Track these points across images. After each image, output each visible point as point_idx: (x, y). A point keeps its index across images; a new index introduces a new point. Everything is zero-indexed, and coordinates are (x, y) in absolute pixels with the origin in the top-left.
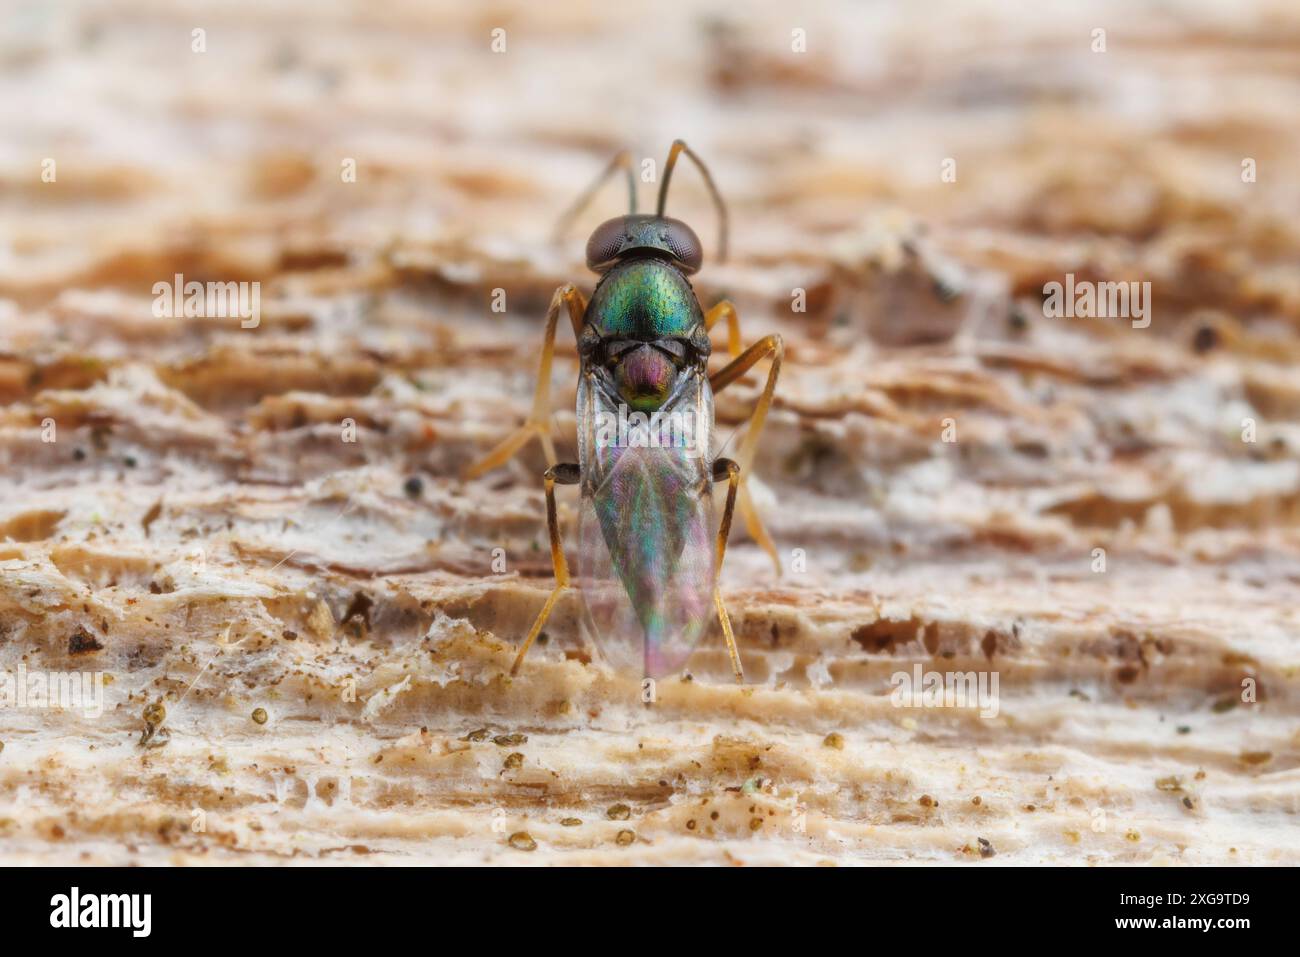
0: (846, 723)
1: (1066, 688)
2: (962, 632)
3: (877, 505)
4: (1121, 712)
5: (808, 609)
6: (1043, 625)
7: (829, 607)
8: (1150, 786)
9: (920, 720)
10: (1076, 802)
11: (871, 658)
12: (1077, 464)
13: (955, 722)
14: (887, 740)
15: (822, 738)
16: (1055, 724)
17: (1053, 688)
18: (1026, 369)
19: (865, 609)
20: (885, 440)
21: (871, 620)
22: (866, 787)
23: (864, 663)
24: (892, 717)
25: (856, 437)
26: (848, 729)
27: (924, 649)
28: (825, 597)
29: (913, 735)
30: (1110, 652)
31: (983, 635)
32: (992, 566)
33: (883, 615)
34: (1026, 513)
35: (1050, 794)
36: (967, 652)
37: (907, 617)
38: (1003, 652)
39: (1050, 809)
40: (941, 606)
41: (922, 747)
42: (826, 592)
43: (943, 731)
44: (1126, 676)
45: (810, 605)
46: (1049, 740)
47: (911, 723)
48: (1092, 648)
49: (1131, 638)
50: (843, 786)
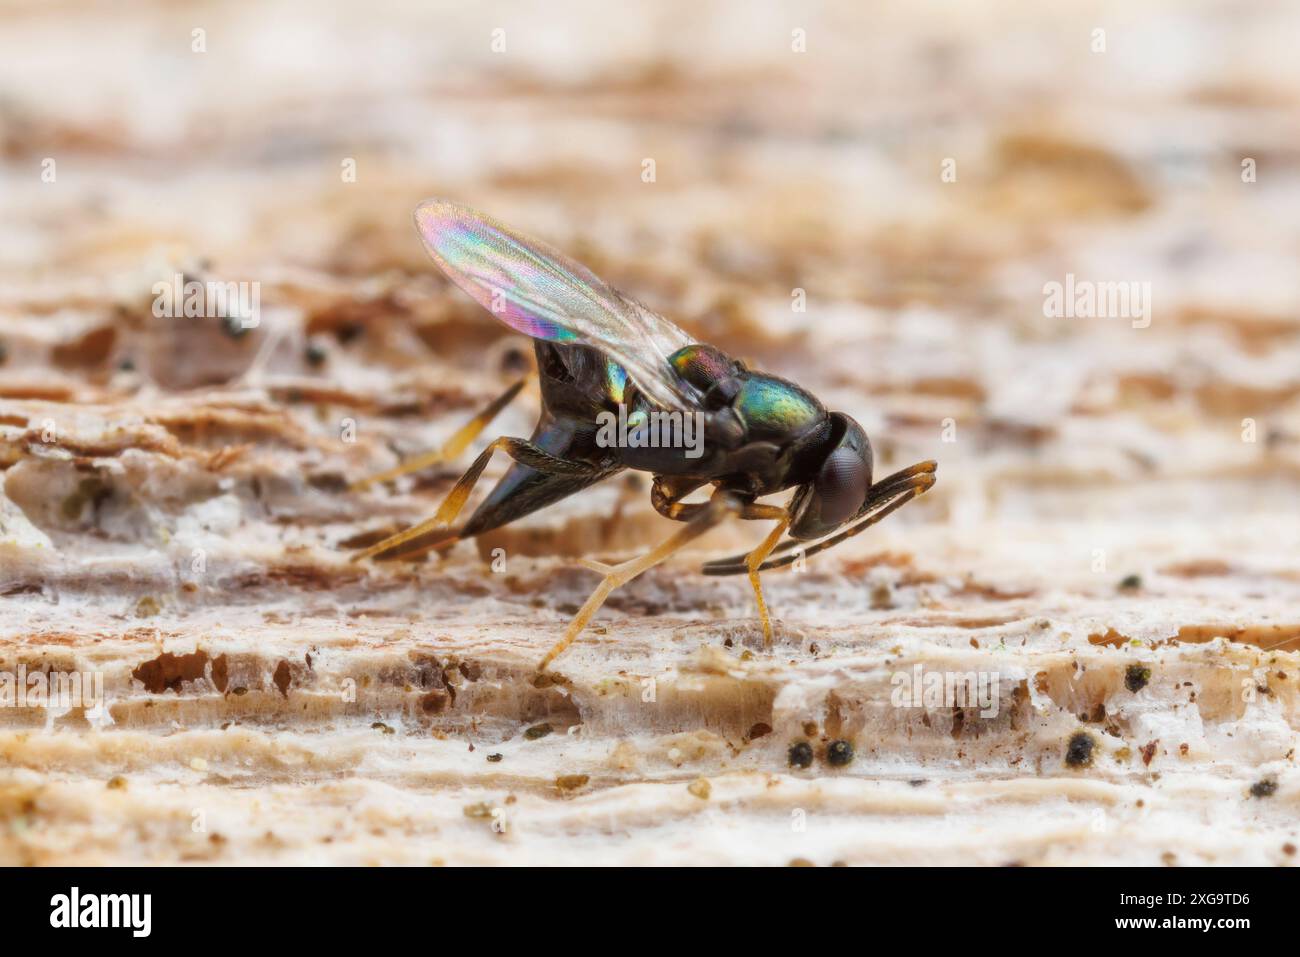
0: (131, 767)
1: (370, 720)
2: (252, 664)
3: (162, 545)
4: (429, 743)
5: (85, 649)
6: (338, 652)
7: (108, 645)
8: (458, 813)
9: (211, 761)
10: (377, 832)
11: (156, 697)
12: (379, 495)
13: (249, 761)
14: (176, 782)
15: (104, 784)
16: (356, 759)
17: (354, 721)
18: (320, 401)
19: (146, 645)
20: (168, 475)
21: (154, 656)
22: (150, 827)
23: (149, 704)
24: (179, 759)
25: (136, 473)
26: (134, 773)
27: (213, 686)
28: (105, 638)
29: (205, 776)
30: (413, 680)
31: (275, 667)
32: (290, 603)
33: (166, 651)
34: (324, 549)
35: (350, 825)
36: (260, 687)
37: (193, 652)
38: (298, 684)
39: (349, 838)
40: (229, 639)
41: (213, 788)
42: (106, 633)
43: (238, 772)
44: (432, 705)
45: (87, 645)
46: (351, 774)
47: (200, 763)
48: (392, 676)
49: (435, 664)
50: (126, 827)
